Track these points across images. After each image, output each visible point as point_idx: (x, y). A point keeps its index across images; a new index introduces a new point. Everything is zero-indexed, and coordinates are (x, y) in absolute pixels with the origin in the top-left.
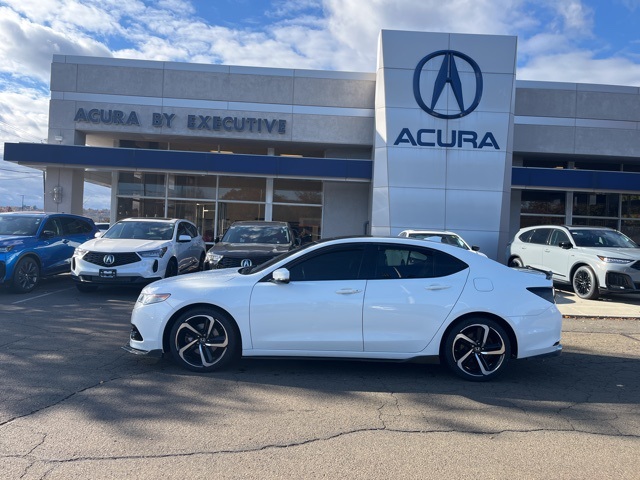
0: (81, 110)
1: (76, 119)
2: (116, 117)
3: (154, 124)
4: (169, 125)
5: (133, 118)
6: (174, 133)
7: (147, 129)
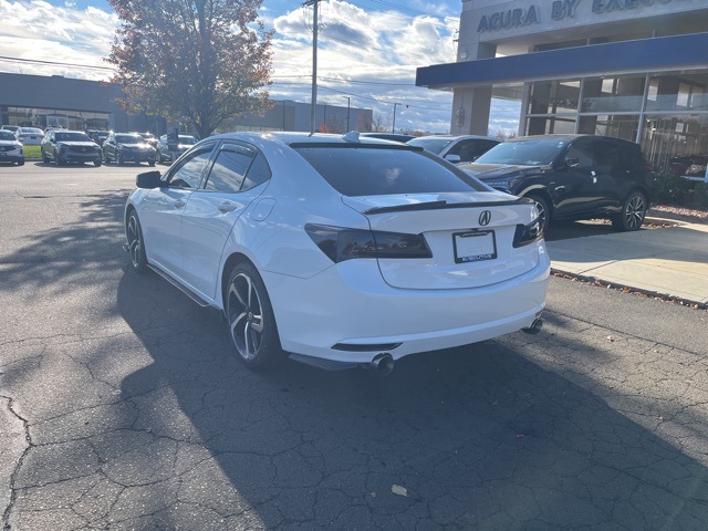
0: (484, 17)
1: (479, 30)
2: (515, 17)
3: (553, 17)
4: (569, 14)
5: (532, 15)
6: (577, 24)
7: (547, 25)
